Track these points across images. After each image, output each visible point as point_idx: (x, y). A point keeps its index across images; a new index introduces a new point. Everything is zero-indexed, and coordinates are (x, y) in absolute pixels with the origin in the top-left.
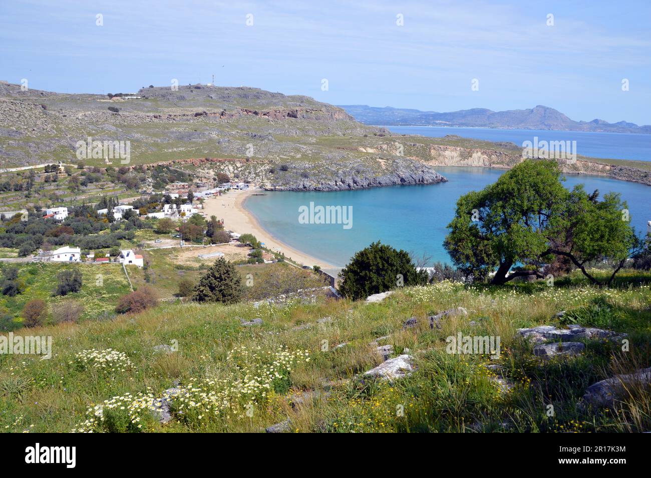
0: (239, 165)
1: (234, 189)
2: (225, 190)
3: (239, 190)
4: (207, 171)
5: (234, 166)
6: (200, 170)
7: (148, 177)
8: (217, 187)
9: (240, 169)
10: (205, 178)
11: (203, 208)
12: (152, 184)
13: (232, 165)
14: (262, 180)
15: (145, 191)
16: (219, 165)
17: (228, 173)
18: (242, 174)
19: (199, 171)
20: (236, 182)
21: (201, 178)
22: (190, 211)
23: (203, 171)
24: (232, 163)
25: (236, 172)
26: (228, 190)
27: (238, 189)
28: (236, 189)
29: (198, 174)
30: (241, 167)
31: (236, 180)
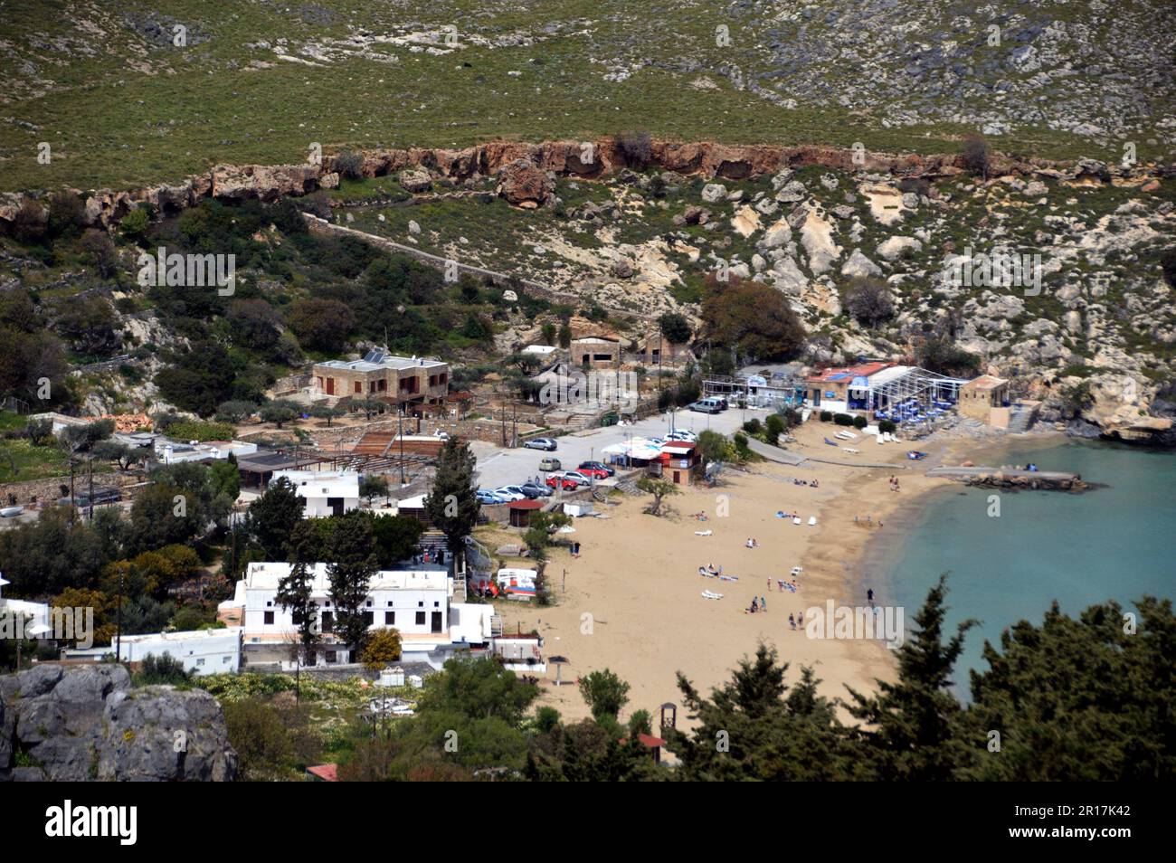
0: (886, 205)
1: (826, 417)
2: (752, 427)
3: (872, 429)
4: (613, 254)
5: (843, 211)
6: (560, 246)
7: (126, 307)
8: (687, 397)
9: (893, 245)
10: (597, 314)
11: (542, 598)
12: (155, 365)
13: (830, 201)
14: (1081, 349)
15: (99, 433)
16: (724, 205)
17: (787, 277)
18: (906, 287)
19: (552, 256)
20: (852, 360)
21: (566, 313)
22: (436, 627)
23: (584, 256)
24: (829, 183)
25: (857, 266)
26: (777, 427)
27: (860, 423)
28: (842, 420)
29: (537, 283)
30: (908, 224)
31: (857, 344)
